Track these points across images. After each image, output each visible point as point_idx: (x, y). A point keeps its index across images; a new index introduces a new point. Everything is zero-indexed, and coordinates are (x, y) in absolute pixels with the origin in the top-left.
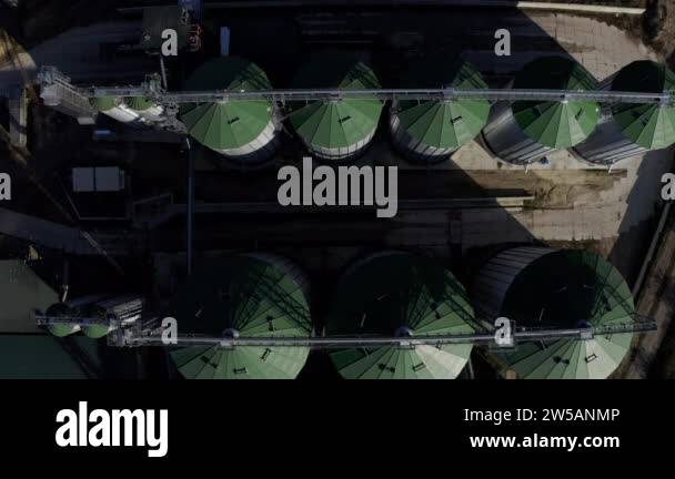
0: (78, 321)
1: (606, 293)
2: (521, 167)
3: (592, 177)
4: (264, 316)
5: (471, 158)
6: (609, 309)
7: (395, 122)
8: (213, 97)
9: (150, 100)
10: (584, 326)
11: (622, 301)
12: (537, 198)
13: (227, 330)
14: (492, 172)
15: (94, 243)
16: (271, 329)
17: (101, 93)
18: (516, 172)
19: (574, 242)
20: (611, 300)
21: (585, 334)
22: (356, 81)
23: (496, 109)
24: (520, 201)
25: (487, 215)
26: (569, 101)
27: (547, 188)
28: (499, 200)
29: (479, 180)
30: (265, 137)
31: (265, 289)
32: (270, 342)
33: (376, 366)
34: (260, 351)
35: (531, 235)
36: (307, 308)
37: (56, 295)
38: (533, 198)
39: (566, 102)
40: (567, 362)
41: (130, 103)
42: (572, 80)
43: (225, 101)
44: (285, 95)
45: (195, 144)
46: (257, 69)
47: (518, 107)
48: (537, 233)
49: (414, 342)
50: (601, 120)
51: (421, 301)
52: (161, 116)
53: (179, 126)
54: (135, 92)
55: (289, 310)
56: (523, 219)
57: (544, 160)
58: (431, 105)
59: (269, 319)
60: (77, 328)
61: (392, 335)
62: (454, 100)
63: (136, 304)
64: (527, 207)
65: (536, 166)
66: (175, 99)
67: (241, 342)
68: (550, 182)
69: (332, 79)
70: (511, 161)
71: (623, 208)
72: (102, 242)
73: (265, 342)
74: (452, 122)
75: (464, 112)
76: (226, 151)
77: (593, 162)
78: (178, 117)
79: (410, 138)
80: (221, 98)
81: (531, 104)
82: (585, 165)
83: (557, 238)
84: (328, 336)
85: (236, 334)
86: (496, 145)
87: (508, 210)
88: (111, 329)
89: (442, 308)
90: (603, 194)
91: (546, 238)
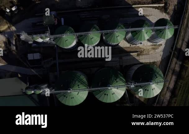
0: (33, 90)
1: (156, 74)
2: (136, 46)
3: (153, 47)
4: (77, 85)
5: (123, 44)
6: (157, 77)
7: (104, 38)
8: (61, 36)
9: (46, 37)
10: (151, 82)
11: (160, 75)
12: (140, 52)
13: (69, 89)
14: (129, 47)
15: (34, 72)
16: (79, 88)
17: (34, 36)
18: (135, 47)
19: (150, 63)
20: (157, 75)
21: (151, 83)
22: (94, 29)
23: (127, 33)
24: (136, 54)
25: (128, 58)
26: (144, 30)
27: (143, 50)
28: (131, 54)
29: (126, 49)
30: (74, 43)
31: (77, 78)
32: (79, 90)
33: (103, 94)
34: (77, 93)
35: (139, 62)
36: (87, 82)
37: (26, 85)
38: (139, 53)
39: (143, 30)
40: (148, 90)
41: (42, 38)
42: (144, 25)
43: (65, 36)
44: (78, 34)
45: (57, 46)
46: (71, 28)
47: (132, 32)
48: (141, 61)
49: (112, 88)
50: (153, 33)
51: (113, 79)
52: (49, 40)
53: (54, 42)
54: (43, 35)
55: (83, 83)
56: (137, 58)
57: (141, 43)
58: (112, 34)
59: (78, 85)
60: (33, 92)
61: (107, 87)
62: (117, 32)
63: (46, 85)
64: (138, 55)
65: (139, 45)
66: (52, 37)
67: (73, 91)
68: (143, 48)
69: (88, 29)
70: (133, 44)
71: (162, 53)
72: (36, 71)
73: (78, 90)
74: (117, 37)
75: (120, 34)
76: (66, 48)
77: (153, 43)
78: (53, 40)
79: (108, 41)
80: (63, 36)
81: (135, 31)
82: (151, 44)
83: (146, 62)
84: (92, 88)
85: (71, 89)
86: (129, 41)
87: (134, 56)
88: (41, 91)
89: (118, 80)
90: (156, 50)
91: (143, 62)
